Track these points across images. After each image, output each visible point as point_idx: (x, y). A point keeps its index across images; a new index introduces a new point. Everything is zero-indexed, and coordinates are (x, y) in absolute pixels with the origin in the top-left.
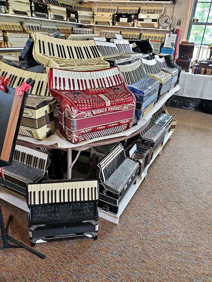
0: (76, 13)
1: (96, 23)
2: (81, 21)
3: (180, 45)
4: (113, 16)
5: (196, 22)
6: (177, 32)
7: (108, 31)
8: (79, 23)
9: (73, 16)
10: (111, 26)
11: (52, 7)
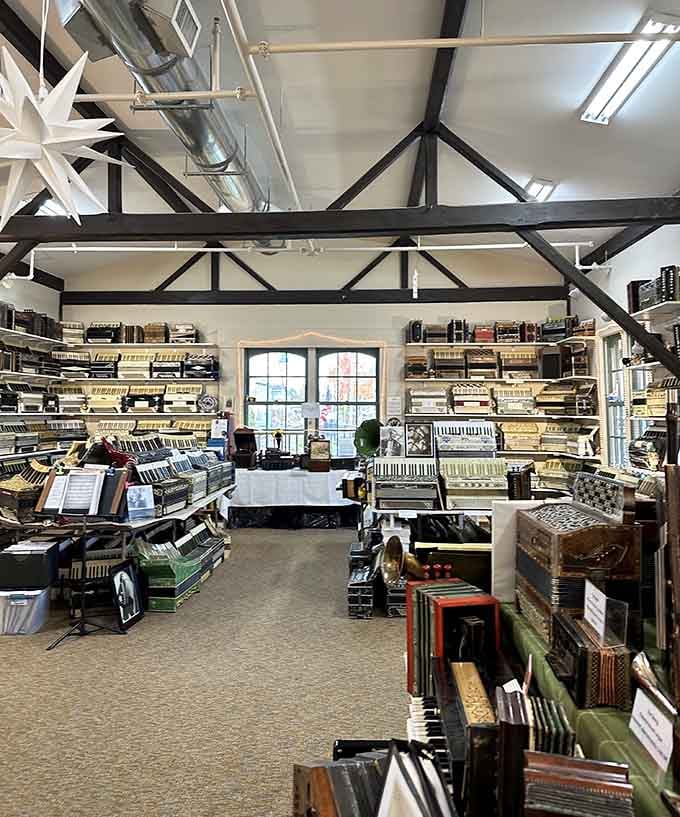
0: (55, 399)
1: (92, 410)
2: (65, 410)
3: (235, 435)
4: (123, 399)
5: (254, 402)
6: (227, 416)
7: (114, 422)
8: (61, 413)
9: (52, 403)
10: (120, 413)
11: (23, 395)
